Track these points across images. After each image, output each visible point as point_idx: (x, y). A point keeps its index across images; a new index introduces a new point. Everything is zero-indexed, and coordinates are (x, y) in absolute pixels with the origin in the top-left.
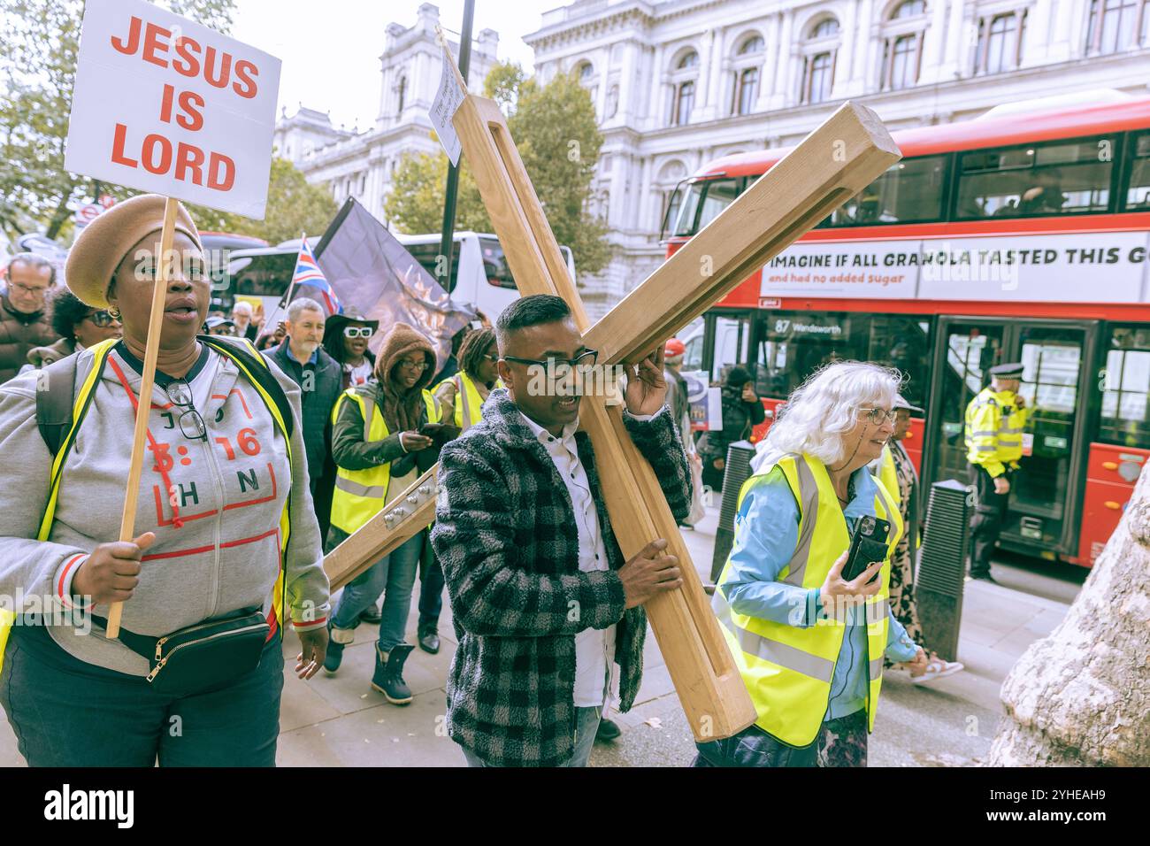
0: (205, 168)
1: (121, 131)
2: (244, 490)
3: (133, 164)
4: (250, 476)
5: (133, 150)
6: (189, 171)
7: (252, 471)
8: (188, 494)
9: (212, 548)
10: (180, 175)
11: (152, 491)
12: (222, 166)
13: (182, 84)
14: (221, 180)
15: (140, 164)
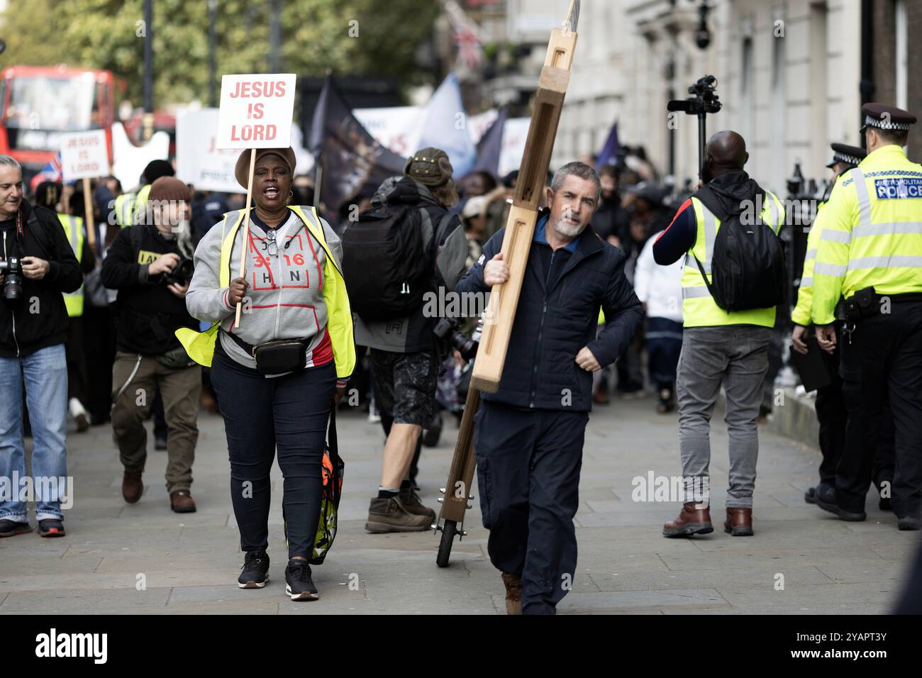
0: (265, 133)
1: (234, 128)
2: (292, 280)
3: (238, 139)
4: (296, 274)
5: (238, 135)
6: (258, 136)
7: (297, 272)
8: (267, 278)
9: (277, 305)
10: (255, 139)
11: (252, 275)
12: (271, 129)
13: (254, 101)
14: (271, 135)
15: (241, 139)
